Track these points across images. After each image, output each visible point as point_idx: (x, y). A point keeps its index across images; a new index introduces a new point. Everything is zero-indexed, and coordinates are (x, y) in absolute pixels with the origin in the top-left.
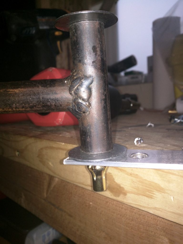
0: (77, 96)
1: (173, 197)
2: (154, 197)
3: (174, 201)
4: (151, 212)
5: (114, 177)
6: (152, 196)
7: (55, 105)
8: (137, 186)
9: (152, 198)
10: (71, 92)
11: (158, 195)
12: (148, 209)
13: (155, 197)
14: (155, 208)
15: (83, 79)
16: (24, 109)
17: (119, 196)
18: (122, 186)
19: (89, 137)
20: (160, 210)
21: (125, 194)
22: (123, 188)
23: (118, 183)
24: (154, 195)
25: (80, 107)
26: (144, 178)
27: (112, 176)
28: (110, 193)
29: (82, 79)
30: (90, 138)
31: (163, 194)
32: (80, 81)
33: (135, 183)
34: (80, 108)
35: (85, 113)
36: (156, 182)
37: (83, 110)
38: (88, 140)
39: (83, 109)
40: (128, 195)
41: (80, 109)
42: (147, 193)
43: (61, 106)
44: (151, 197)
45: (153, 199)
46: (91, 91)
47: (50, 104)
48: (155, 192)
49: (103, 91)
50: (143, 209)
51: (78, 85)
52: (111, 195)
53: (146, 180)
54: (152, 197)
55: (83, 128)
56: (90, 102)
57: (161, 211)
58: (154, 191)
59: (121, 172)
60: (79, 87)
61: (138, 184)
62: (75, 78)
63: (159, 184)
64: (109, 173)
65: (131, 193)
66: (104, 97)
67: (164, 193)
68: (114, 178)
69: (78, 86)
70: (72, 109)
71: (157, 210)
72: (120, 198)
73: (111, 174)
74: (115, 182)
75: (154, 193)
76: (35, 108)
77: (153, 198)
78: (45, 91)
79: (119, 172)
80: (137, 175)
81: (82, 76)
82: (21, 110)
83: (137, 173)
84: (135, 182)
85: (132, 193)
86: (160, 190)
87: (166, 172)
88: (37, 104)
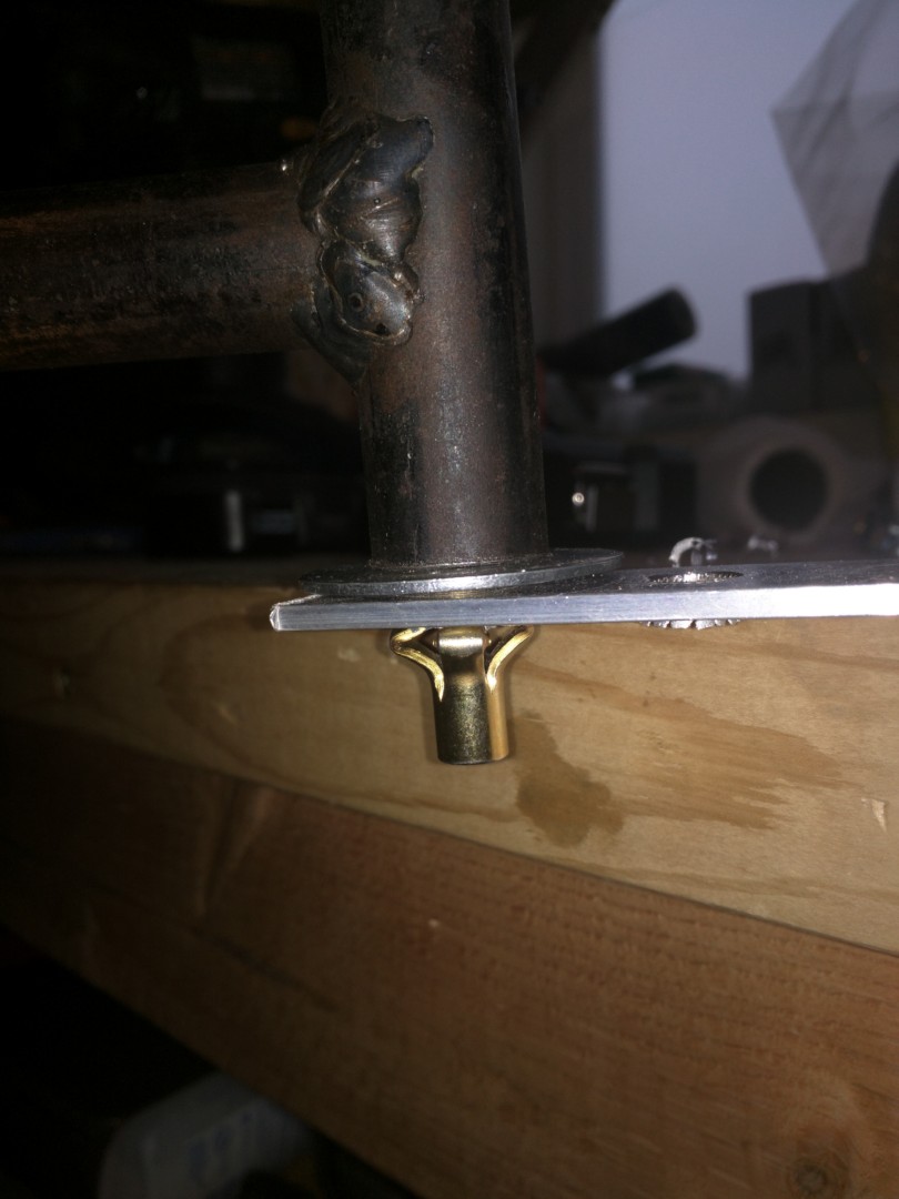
0: (340, 232)
1: (886, 807)
2: (774, 819)
3: (887, 824)
4: (759, 909)
5: (554, 731)
6: (763, 812)
7: (225, 298)
8: (680, 767)
9: (763, 826)
10: (306, 214)
11: (800, 805)
12: (741, 895)
13: (779, 817)
14: (783, 885)
15: (375, 136)
16: (63, 329)
17: (578, 839)
18: (596, 777)
19: (407, 474)
20: (812, 889)
21: (613, 822)
22: (602, 789)
23: (574, 765)
24: (778, 809)
25: (359, 297)
26: (718, 716)
27: (541, 727)
28: (530, 831)
29: (370, 135)
30: (413, 477)
31: (829, 791)
32: (360, 146)
33: (668, 752)
34: (356, 303)
35: (388, 333)
36: (790, 724)
37: (373, 314)
38: (405, 491)
39: (376, 308)
40: (633, 826)
41: (359, 310)
42: (739, 799)
43: (256, 300)
44: (755, 821)
45: (770, 833)
46: (417, 199)
47: (196, 294)
48: (782, 786)
49: (489, 208)
50: (715, 898)
51: (348, 166)
52: (538, 839)
53: (727, 725)
54: (767, 819)
55: (377, 425)
56: (414, 269)
57: (816, 896)
58: (776, 785)
59: (594, 697)
60: (348, 180)
61: (686, 754)
62: (334, 136)
63: (803, 740)
64: (530, 715)
65: (649, 815)
66: (494, 244)
67: (834, 785)
68: (552, 740)
69: (349, 171)
70: (317, 317)
71: (792, 894)
72: (588, 853)
73: (537, 716)
74: (557, 759)
75: (777, 792)
76: (119, 318)
77: (771, 828)
78: (174, 217)
79: (580, 700)
80: (679, 701)
81: (369, 119)
82: (51, 334)
83: (680, 692)
84: (668, 747)
85: (650, 809)
86: (811, 768)
87: (843, 662)
88: (131, 292)
